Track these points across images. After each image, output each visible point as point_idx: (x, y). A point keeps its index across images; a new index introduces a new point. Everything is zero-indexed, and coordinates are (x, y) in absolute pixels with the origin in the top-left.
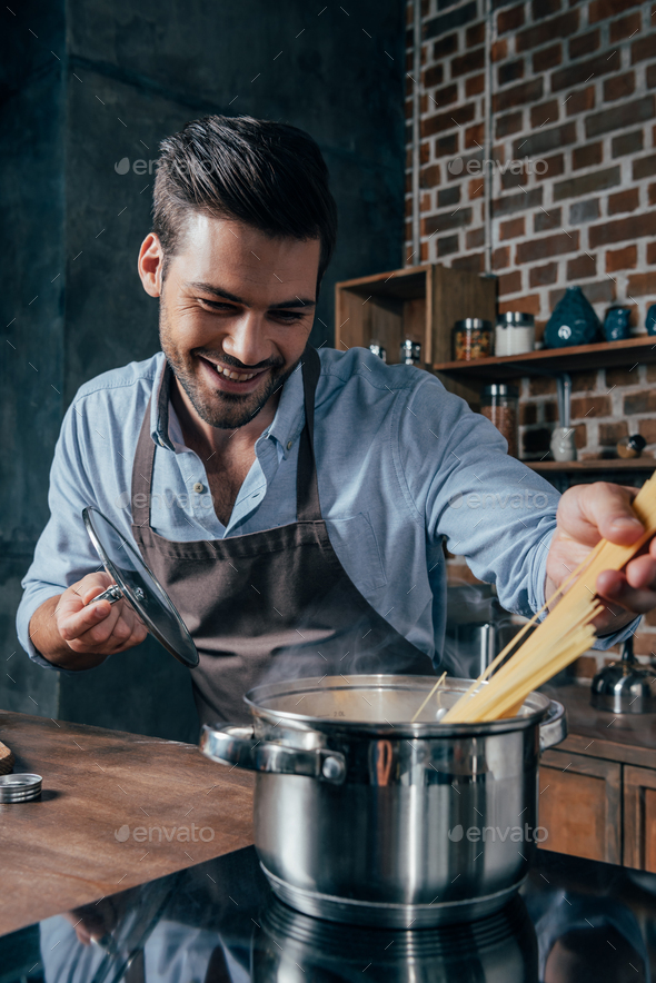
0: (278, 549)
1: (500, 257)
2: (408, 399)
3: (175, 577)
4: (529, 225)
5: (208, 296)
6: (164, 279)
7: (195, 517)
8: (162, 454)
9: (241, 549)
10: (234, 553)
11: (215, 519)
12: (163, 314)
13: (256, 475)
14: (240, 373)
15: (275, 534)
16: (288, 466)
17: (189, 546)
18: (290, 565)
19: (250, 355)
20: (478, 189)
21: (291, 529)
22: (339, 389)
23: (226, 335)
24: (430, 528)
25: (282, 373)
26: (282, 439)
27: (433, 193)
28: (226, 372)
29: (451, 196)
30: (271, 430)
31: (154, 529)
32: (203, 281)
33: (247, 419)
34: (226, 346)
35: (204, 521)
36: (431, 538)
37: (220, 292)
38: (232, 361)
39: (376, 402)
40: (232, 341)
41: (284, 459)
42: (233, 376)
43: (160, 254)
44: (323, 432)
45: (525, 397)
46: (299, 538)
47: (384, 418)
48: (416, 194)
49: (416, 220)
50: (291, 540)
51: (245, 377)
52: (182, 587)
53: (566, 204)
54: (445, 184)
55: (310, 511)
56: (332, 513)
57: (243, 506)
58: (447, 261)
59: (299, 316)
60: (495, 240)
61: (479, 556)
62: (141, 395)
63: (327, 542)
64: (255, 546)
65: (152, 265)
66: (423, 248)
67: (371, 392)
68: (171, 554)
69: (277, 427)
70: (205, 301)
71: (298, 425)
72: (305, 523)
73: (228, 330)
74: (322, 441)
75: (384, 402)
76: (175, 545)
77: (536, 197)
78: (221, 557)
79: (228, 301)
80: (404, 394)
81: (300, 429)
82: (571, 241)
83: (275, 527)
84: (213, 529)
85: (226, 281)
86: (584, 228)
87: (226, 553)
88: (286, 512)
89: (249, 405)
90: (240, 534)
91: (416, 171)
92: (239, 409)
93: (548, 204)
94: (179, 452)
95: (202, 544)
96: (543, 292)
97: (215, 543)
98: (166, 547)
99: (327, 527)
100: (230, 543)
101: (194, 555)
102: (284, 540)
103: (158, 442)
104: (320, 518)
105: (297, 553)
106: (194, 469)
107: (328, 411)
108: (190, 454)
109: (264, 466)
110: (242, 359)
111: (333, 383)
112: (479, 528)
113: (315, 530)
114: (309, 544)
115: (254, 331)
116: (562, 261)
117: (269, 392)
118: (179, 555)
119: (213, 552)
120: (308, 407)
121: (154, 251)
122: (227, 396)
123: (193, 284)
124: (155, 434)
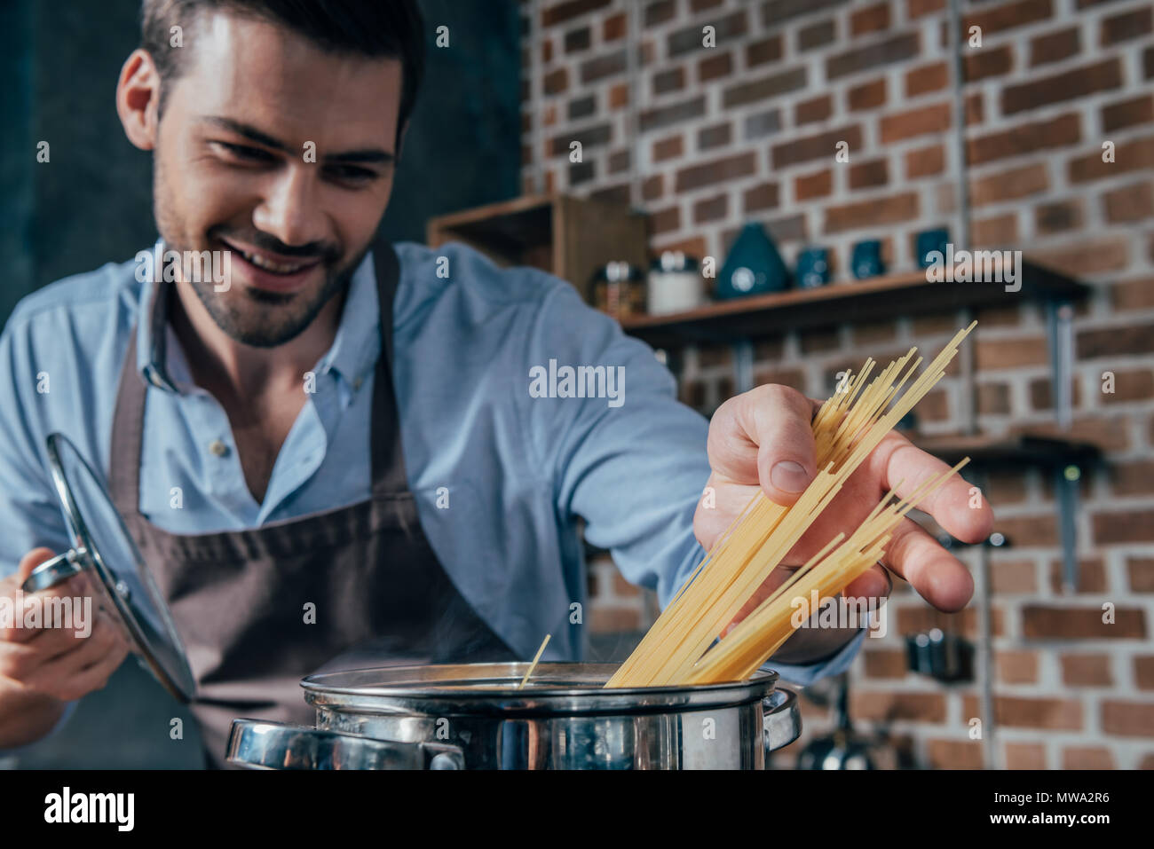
0: (343, 540)
1: (653, 187)
2: (535, 317)
3: (181, 589)
4: (690, 143)
5: (229, 136)
6: (160, 115)
7: (214, 494)
8: (158, 400)
9: (286, 541)
10: (275, 549)
11: (245, 495)
12: (159, 173)
13: (307, 429)
14: (278, 262)
15: (339, 517)
16: (357, 415)
17: (204, 540)
18: (362, 563)
19: (295, 232)
20: (621, 98)
21: (363, 510)
22: (430, 303)
23: (259, 201)
24: (562, 501)
25: (341, 267)
26: (348, 372)
27: (561, 103)
28: (258, 259)
29: (584, 107)
30: (332, 357)
31: (147, 517)
32: (222, 113)
33: (292, 332)
34: (260, 218)
35: (228, 499)
36: (563, 516)
37: (248, 131)
38: (269, 242)
39: (489, 319)
40: (268, 211)
41: (351, 403)
42: (268, 264)
43: (154, 83)
44: (408, 363)
45: (692, 371)
46: (375, 521)
47: (501, 342)
48: (539, 104)
49: (538, 139)
50: (364, 524)
51: (287, 268)
52: (192, 606)
53: (738, 116)
54: (576, 90)
55: (391, 481)
56: (424, 481)
57: (289, 474)
58: (582, 191)
59: (371, 174)
60: (645, 164)
61: (634, 550)
62: (123, 312)
63: (416, 526)
64: (307, 537)
65: (140, 99)
66: (549, 178)
67: (479, 308)
68: (174, 553)
69: (341, 355)
70: (226, 145)
71: (371, 353)
72: (383, 499)
73: (261, 192)
74: (408, 377)
75: (501, 320)
76: (182, 540)
77: (697, 107)
78: (254, 554)
79: (261, 146)
80: (528, 309)
81: (374, 359)
82: (745, 164)
83: (336, 506)
84: (243, 512)
85: (258, 114)
86: (762, 147)
87: (261, 546)
88: (355, 482)
89: (295, 310)
90: (283, 520)
91: (537, 74)
92: (279, 315)
93: (714, 115)
94: (185, 394)
95: (225, 538)
96: (712, 232)
97: (246, 536)
98: (167, 544)
99: (417, 503)
100: (268, 534)
101: (212, 554)
102: (352, 525)
103: (151, 382)
104: (405, 489)
105: (372, 547)
106: (210, 421)
107: (416, 333)
108: (202, 398)
109: (322, 413)
110: (284, 237)
111: (420, 293)
112: (637, 507)
113: (400, 510)
114: (390, 530)
115: (303, 194)
116: (736, 190)
117: (325, 295)
118: (187, 553)
119: (242, 548)
120: (385, 327)
121: (145, 78)
122: (259, 295)
123: (207, 118)
124: (146, 372)
